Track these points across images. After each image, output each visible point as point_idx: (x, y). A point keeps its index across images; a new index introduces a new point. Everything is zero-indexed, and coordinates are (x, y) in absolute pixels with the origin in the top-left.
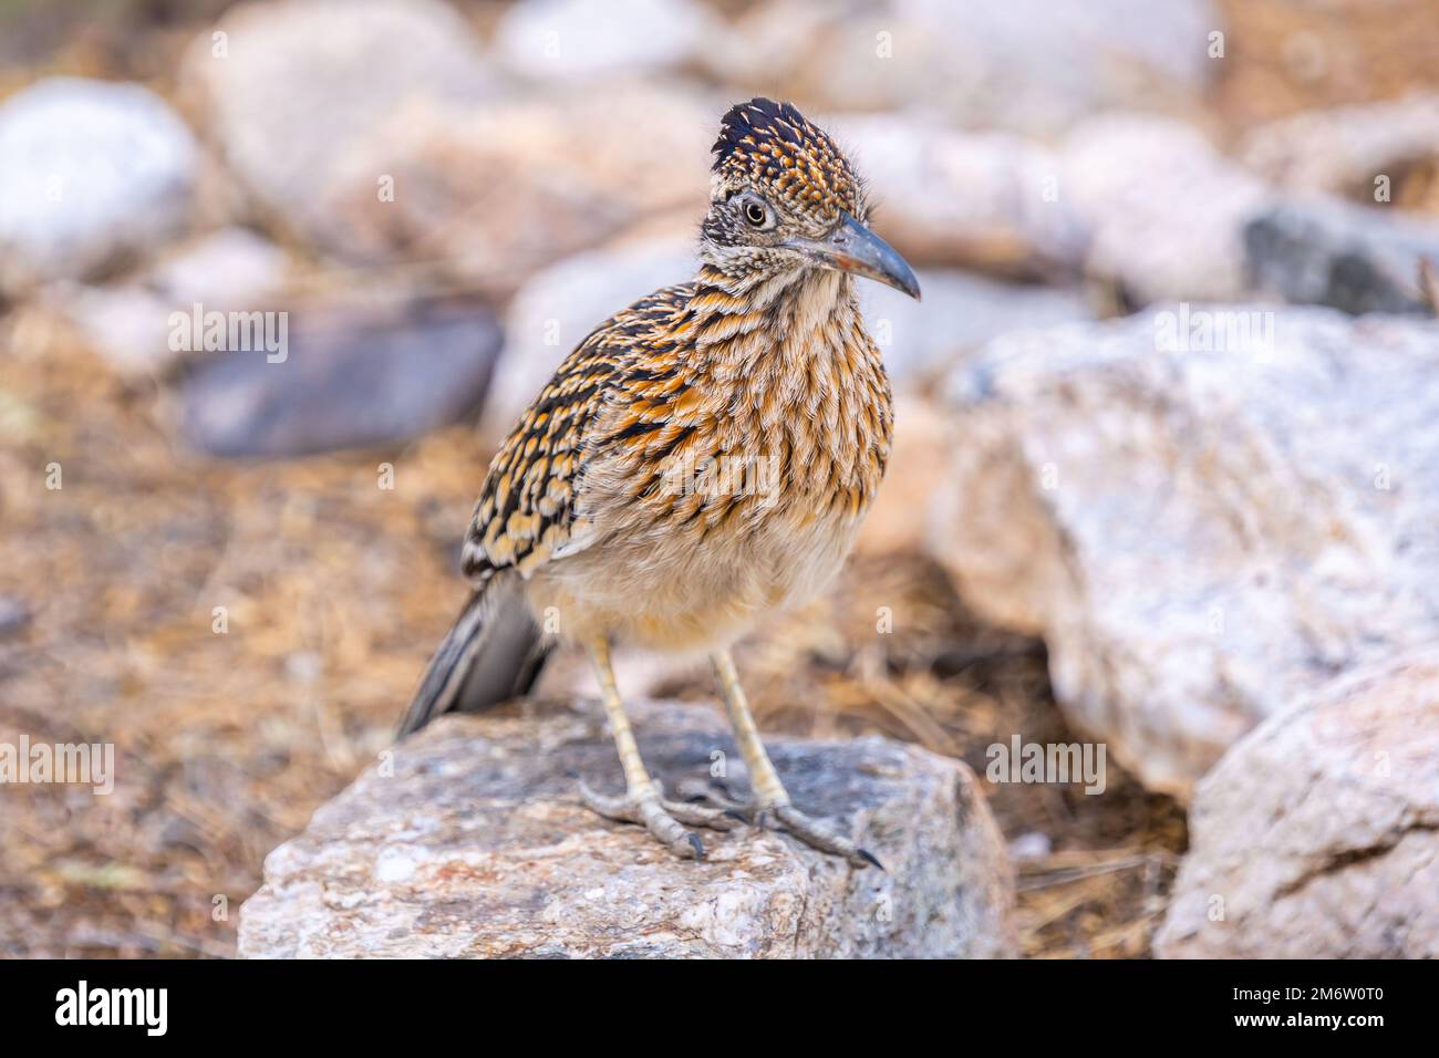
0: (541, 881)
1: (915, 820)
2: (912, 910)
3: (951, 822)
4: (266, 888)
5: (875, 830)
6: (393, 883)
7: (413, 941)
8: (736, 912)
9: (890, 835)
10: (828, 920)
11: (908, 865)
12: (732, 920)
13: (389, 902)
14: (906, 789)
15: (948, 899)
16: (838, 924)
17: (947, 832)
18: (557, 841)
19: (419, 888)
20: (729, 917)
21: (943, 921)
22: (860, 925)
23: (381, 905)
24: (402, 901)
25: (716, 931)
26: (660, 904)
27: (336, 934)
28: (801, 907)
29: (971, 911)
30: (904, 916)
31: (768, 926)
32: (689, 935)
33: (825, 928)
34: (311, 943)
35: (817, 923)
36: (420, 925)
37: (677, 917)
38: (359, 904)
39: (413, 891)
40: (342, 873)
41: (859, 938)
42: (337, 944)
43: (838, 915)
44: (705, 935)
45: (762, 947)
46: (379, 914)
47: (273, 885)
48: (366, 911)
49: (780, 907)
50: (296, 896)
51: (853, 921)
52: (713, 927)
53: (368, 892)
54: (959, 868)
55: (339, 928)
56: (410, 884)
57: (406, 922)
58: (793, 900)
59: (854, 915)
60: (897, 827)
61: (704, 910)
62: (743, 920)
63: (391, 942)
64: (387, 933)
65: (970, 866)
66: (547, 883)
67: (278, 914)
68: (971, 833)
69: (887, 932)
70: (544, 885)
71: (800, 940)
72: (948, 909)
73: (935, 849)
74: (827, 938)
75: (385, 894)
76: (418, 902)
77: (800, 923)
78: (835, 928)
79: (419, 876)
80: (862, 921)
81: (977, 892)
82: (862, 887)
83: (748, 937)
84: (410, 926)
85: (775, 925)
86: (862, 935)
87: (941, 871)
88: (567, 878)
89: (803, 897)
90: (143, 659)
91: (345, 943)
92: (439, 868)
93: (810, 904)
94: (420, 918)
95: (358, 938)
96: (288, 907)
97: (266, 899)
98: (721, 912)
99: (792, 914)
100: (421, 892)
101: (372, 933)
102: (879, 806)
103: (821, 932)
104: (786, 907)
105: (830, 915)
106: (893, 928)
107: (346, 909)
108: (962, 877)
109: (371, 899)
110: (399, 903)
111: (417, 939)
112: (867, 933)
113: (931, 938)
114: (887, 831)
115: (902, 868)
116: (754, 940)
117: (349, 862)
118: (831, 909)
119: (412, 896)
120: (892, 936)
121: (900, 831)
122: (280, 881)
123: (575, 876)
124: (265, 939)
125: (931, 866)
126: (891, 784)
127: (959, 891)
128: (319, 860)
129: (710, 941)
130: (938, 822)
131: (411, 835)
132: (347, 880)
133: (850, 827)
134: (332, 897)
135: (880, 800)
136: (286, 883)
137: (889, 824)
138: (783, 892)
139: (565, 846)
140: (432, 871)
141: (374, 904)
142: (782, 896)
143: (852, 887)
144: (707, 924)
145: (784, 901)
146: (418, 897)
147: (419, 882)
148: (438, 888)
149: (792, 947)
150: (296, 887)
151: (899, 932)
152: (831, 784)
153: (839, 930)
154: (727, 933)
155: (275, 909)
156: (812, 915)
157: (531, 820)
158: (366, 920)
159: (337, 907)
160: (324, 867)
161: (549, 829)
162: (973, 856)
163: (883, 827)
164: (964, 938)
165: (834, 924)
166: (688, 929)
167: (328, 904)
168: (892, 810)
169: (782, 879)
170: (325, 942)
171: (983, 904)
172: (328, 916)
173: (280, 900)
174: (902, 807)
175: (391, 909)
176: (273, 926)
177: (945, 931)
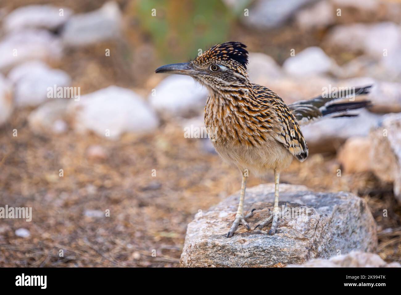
0: (257, 217)
1: (349, 209)
2: (348, 229)
3: (359, 211)
4: (194, 220)
5: (339, 210)
6: (223, 218)
7: (226, 230)
8: (301, 222)
9: (343, 211)
10: (325, 227)
11: (347, 219)
12: (300, 224)
13: (221, 222)
14: (347, 201)
15: (358, 228)
16: (327, 228)
17: (358, 213)
18: (262, 209)
19: (228, 219)
20: (299, 223)
21: (356, 233)
22: (333, 230)
23: (219, 222)
24: (224, 221)
25: (296, 227)
26: (283, 221)
27: (208, 228)
28: (317, 222)
29: (364, 233)
30: (345, 230)
31: (309, 225)
32: (290, 227)
33: (324, 229)
34: (202, 230)
35: (321, 227)
36: (228, 226)
37: (287, 223)
38: (214, 222)
39: (227, 219)
40: (212, 216)
41: (333, 233)
42: (208, 230)
43: (327, 226)
44: (294, 227)
45: (307, 230)
46: (219, 224)
47: (196, 220)
48: (216, 223)
49: (312, 222)
50: (201, 222)
51: (332, 229)
52: (295, 226)
53: (216, 220)
54: (361, 222)
55: (209, 227)
56: (226, 218)
57: (224, 225)
58: (315, 220)
59: (332, 227)
60: (344, 209)
61: (294, 222)
62: (303, 224)
63: (221, 230)
64: (220, 228)
65: (363, 222)
66: (258, 217)
67: (196, 226)
68: (364, 215)
69: (340, 233)
70: (257, 218)
71: (317, 230)
72: (358, 231)
73: (355, 216)
74: (324, 231)
75: (220, 220)
76: (228, 221)
77: (317, 226)
78: (326, 229)
79: (229, 216)
80: (334, 229)
81: (365, 228)
82: (335, 222)
83: (304, 228)
84: (225, 226)
85: (310, 226)
86: (334, 232)
87: (356, 221)
88: (263, 216)
89: (318, 220)
90: (187, 194)
91: (210, 230)
92: (233, 214)
93: (320, 222)
94: (228, 225)
95: (213, 229)
96: (199, 224)
97: (194, 223)
98: (297, 222)
99: (315, 223)
100: (229, 219)
101: (217, 228)
102: (340, 204)
103: (322, 229)
104: (313, 222)
105: (325, 226)
106: (342, 232)
107: (211, 223)
108: (361, 224)
109: (217, 221)
110: (223, 222)
111: (227, 229)
112: (335, 232)
113: (352, 236)
114: (342, 210)
115: (345, 219)
116: (305, 229)
117: (213, 214)
118: (326, 225)
119: (227, 220)
120: (342, 234)
121: (345, 210)
122: (197, 219)
123: (264, 216)
124: (192, 231)
125: (353, 220)
126: (343, 200)
127: (361, 227)
128: (207, 214)
129: (295, 229)
130: (355, 210)
131: (229, 209)
132: (213, 218)
133: (332, 208)
134: (209, 221)
135: (340, 203)
136: (199, 219)
137: (343, 209)
138: (313, 218)
139: (264, 210)
140: (232, 215)
141: (218, 222)
142: (313, 219)
143: (332, 221)
144: (294, 225)
145: (313, 221)
146: (228, 220)
147: (229, 217)
148: (233, 219)
149: (314, 231)
150: (201, 220)
151: (344, 233)
152: (329, 200)
153: (327, 230)
154: (299, 227)
155: (196, 225)
156: (320, 225)
157: (257, 205)
158: (216, 225)
159: (209, 223)
160: (208, 215)
161: (261, 207)
162: (365, 220)
163: (341, 209)
164: (362, 238)
165: (326, 228)
166: (290, 226)
167: (207, 222)
168: (344, 205)
169: (313, 216)
170: (206, 230)
171: (367, 231)
172: (207, 225)
173: (197, 223)
174: (346, 205)
175: (221, 223)
176: (195, 228)
177: (357, 235)
